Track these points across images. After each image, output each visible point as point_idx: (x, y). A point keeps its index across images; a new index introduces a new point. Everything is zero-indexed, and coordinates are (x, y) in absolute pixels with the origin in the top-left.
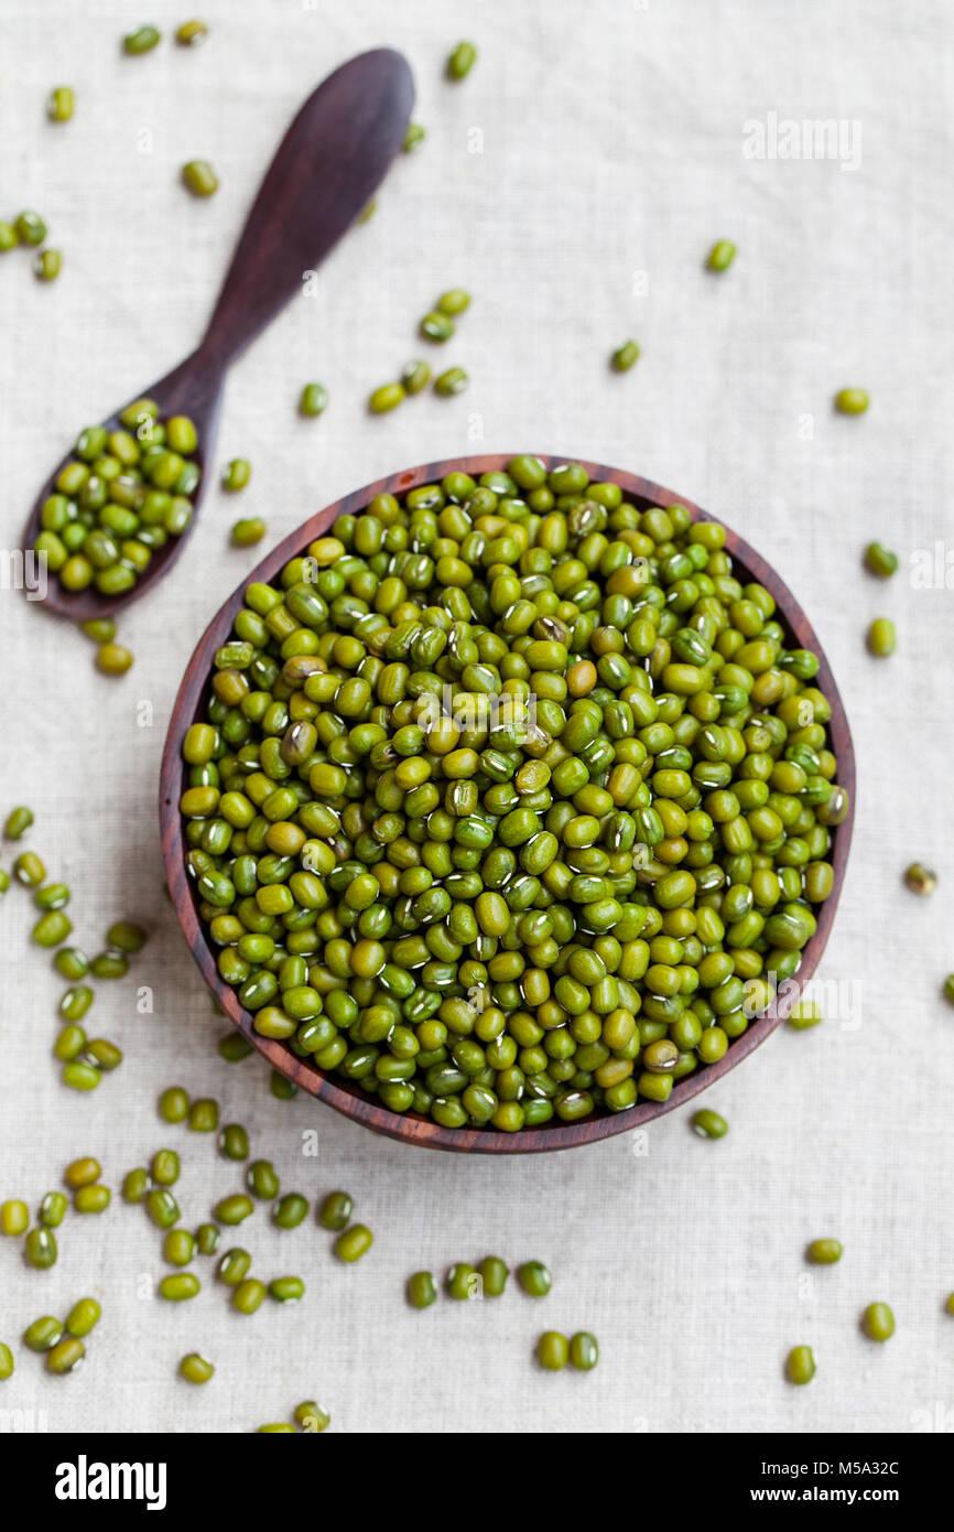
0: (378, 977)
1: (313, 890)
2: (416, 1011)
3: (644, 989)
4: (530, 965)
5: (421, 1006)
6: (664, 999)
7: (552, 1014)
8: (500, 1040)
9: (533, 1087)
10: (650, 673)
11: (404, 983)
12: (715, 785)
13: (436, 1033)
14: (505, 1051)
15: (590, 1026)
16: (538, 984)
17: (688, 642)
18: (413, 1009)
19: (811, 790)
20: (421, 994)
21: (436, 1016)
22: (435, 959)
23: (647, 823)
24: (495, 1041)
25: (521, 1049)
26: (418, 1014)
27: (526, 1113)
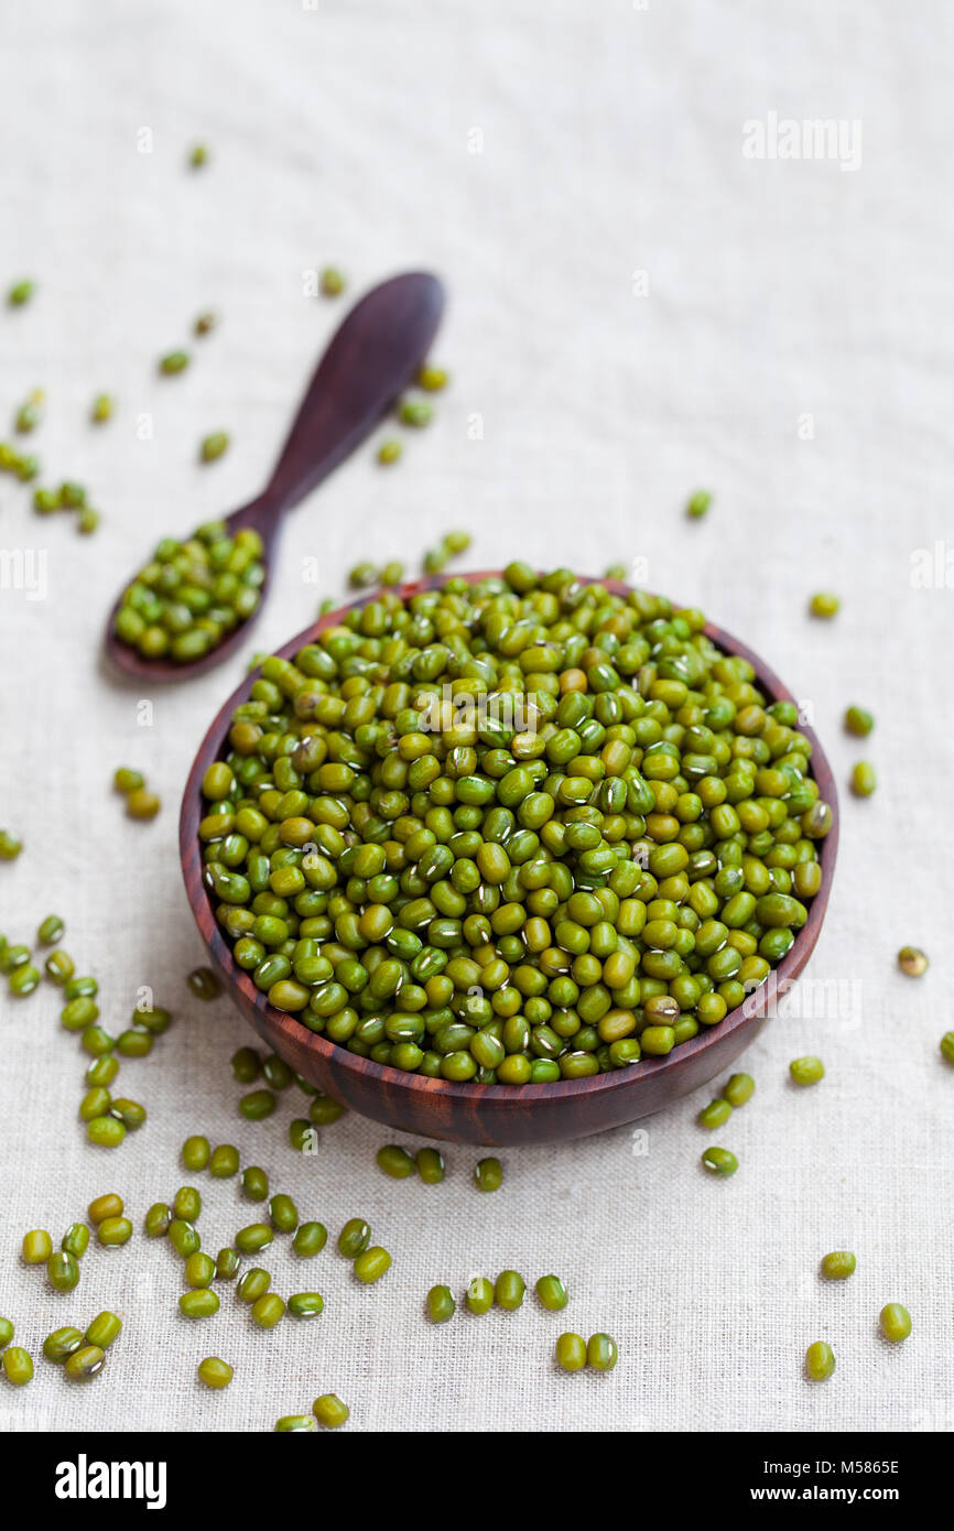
0: (386, 939)
1: (322, 869)
2: (423, 966)
3: (643, 944)
4: (530, 913)
5: (428, 960)
6: (661, 952)
7: (554, 958)
8: (504, 987)
9: (538, 1039)
10: (638, 691)
11: (412, 942)
12: (702, 771)
13: (443, 986)
14: (510, 998)
15: (590, 967)
16: (539, 931)
17: (672, 663)
18: (419, 965)
19: (795, 793)
20: (428, 950)
21: (443, 972)
22: (441, 915)
23: (638, 786)
24: (499, 989)
25: (525, 998)
26: (426, 969)
27: (533, 1069)
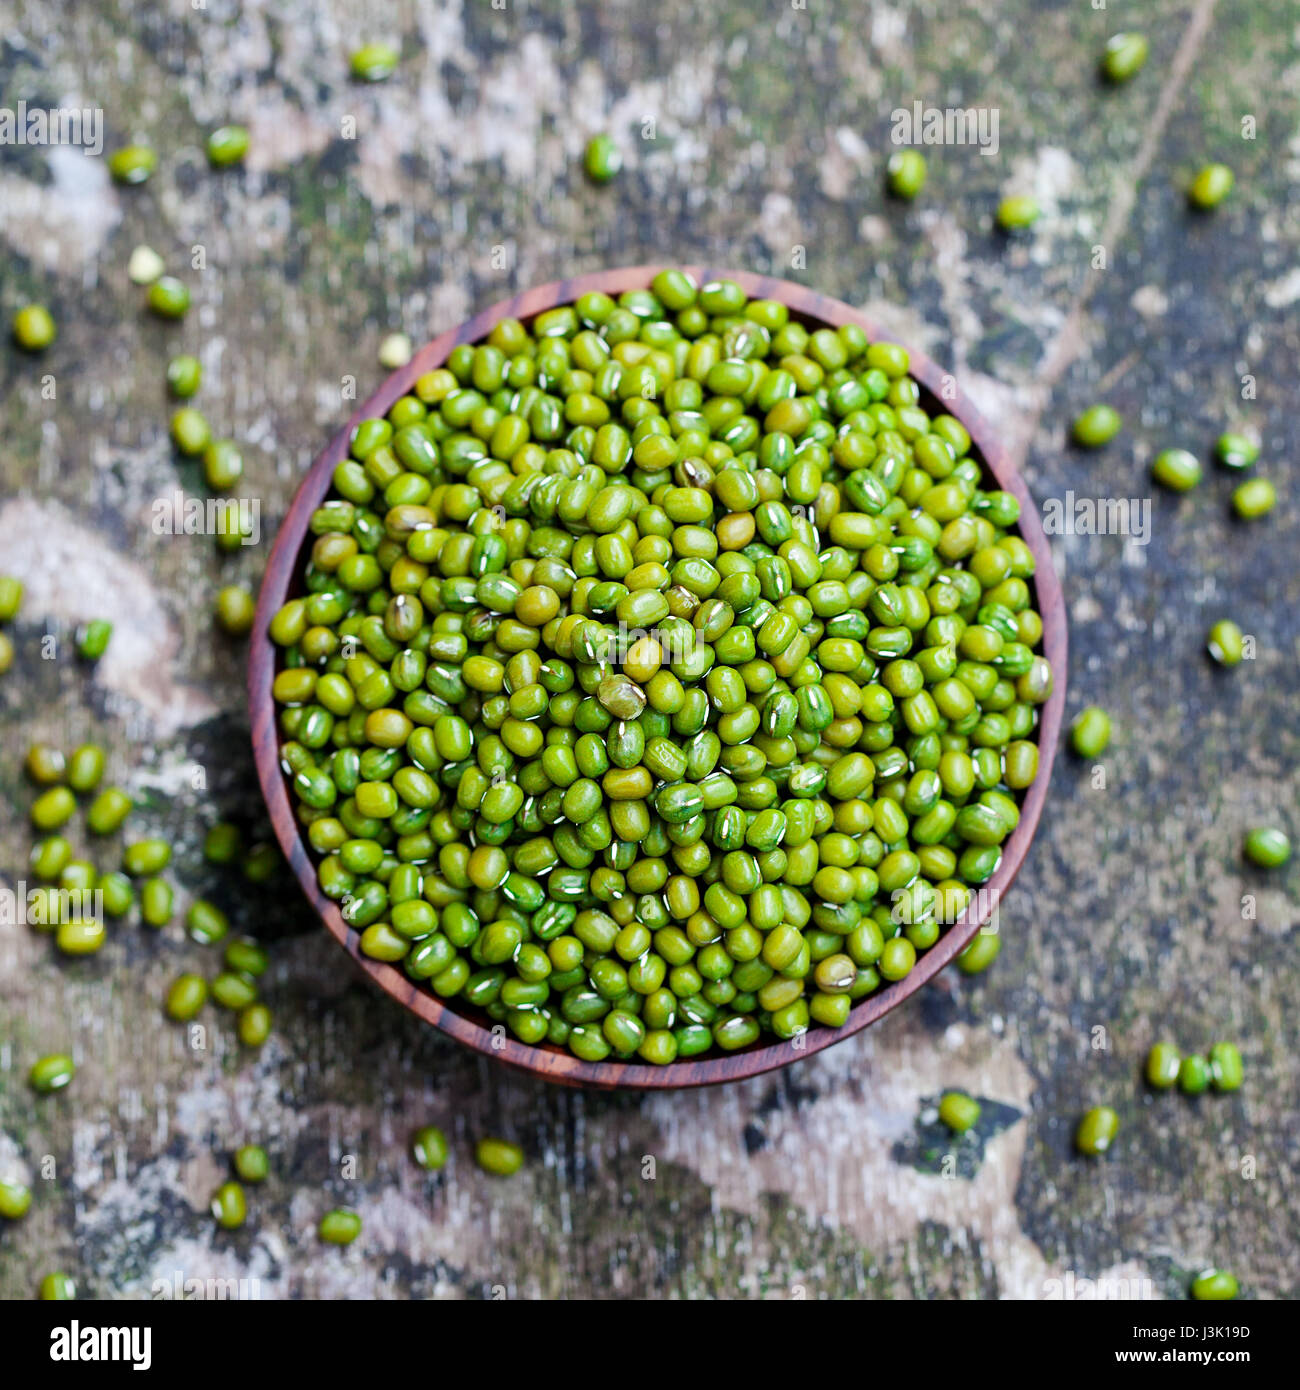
0: (501, 888)
1: (420, 786)
2: (546, 926)
3: (813, 895)
4: (675, 870)
5: (552, 921)
6: (835, 907)
7: (703, 928)
8: (644, 958)
9: (685, 1012)
10: (815, 524)
11: (531, 894)
12: (893, 654)
13: (569, 952)
14: (650, 972)
15: (746, 941)
16: (684, 894)
17: (860, 485)
18: (542, 924)
19: (1009, 659)
20: (551, 907)
21: (570, 931)
22: (563, 864)
23: (814, 703)
24: (637, 961)
25: (670, 967)
26: (548, 930)
27: (679, 1043)
